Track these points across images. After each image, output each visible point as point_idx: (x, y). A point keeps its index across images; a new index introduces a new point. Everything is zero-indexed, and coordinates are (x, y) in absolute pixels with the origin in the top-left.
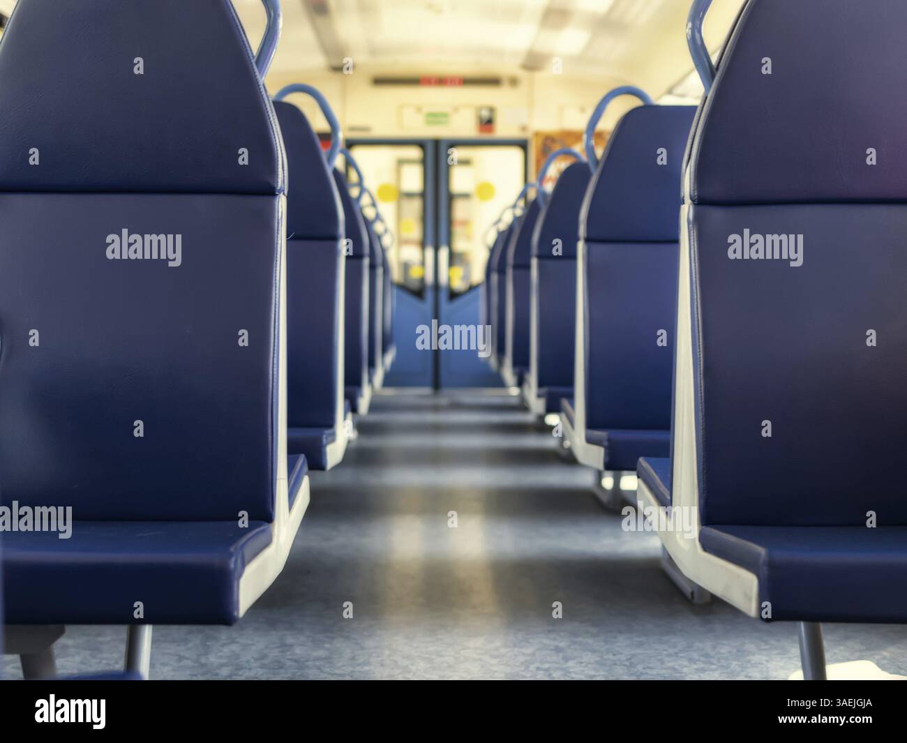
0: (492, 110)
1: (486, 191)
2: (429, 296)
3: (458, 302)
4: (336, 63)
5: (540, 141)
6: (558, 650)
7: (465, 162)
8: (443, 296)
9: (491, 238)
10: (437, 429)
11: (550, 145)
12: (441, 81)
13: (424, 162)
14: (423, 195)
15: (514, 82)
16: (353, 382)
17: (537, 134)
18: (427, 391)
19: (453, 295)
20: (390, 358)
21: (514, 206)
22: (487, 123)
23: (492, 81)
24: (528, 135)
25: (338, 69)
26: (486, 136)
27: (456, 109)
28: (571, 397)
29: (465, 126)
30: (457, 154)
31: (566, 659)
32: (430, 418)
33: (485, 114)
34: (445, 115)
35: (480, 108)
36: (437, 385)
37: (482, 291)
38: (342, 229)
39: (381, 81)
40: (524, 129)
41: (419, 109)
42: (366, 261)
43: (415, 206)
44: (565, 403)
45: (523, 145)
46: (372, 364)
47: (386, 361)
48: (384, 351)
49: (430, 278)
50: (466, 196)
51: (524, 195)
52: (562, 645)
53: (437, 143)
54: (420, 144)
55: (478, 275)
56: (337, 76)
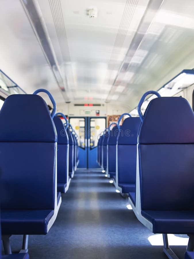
0: (99, 111)
1: (98, 127)
2: (86, 149)
3: (92, 150)
4: (67, 101)
5: (109, 117)
6: (113, 231)
7: (94, 121)
8: (89, 149)
9: (99, 138)
10: (88, 178)
11: (111, 118)
12: (88, 105)
13: (85, 121)
14: (85, 127)
15: (103, 105)
16: (70, 171)
17: (108, 116)
18: (86, 169)
19: (91, 149)
20: (78, 163)
21: (104, 132)
22: (98, 114)
23: (99, 105)
24: (106, 116)
25: (67, 103)
26: (98, 116)
27: (91, 111)
28: (115, 175)
29: (93, 114)
30: (92, 119)
31: (114, 234)
32: (86, 175)
33: (98, 112)
34: (89, 112)
35: (96, 111)
36: (88, 168)
37: (97, 148)
38: (68, 142)
39: (76, 105)
40: (105, 115)
41: (84, 111)
42: (73, 146)
43: (83, 129)
44: (114, 176)
45: (105, 118)
46: (74, 166)
47: (77, 164)
48: (77, 162)
49: (86, 145)
50: (93, 127)
51: (106, 130)
52: (114, 230)
53: (88, 118)
54: (84, 118)
55: (96, 144)
56: (67, 104)
